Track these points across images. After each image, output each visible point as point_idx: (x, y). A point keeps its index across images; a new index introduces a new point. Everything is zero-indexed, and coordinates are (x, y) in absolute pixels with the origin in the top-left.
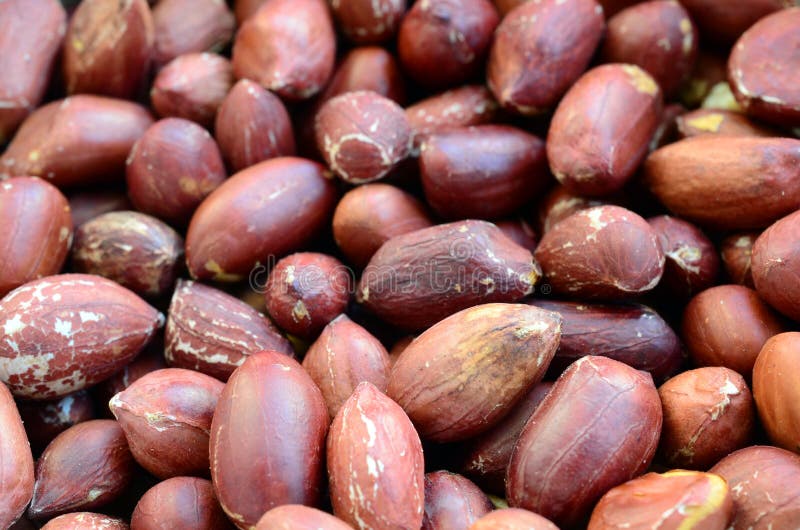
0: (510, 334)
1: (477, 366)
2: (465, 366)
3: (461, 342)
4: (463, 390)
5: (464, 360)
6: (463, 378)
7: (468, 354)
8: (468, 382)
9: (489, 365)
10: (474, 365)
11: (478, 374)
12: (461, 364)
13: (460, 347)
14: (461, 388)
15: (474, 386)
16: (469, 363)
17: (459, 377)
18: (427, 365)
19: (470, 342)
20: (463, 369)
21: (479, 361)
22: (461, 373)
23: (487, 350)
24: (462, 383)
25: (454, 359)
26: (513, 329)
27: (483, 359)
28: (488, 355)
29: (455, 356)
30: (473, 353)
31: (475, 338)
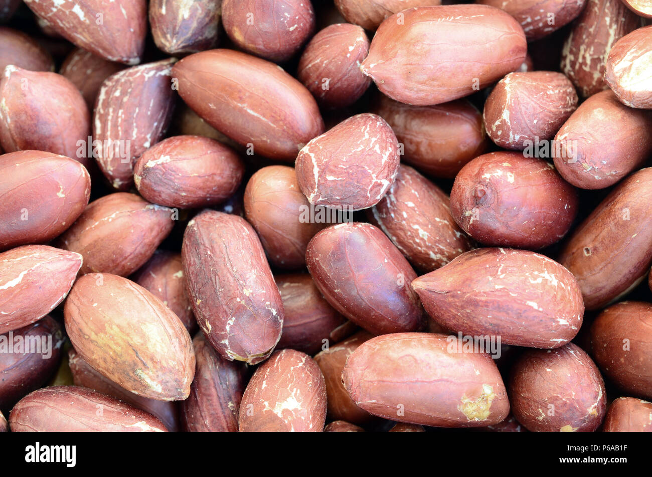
0: (135, 364)
1: (105, 345)
2: (102, 335)
3: (118, 326)
4: (85, 339)
5: (106, 333)
6: (93, 336)
7: (111, 335)
8: (92, 341)
9: (109, 354)
10: (104, 342)
11: (100, 347)
12: (102, 332)
13: (114, 327)
14: (87, 337)
15: (92, 347)
16: (105, 339)
17: (93, 333)
18: (95, 305)
19: (120, 334)
20: (99, 335)
21: (108, 345)
22: (96, 334)
23: (118, 349)
24: (89, 337)
25: (104, 325)
26: (140, 365)
27: (111, 348)
28: (114, 352)
29: (106, 325)
30: (112, 339)
31: (125, 337)
